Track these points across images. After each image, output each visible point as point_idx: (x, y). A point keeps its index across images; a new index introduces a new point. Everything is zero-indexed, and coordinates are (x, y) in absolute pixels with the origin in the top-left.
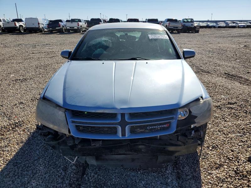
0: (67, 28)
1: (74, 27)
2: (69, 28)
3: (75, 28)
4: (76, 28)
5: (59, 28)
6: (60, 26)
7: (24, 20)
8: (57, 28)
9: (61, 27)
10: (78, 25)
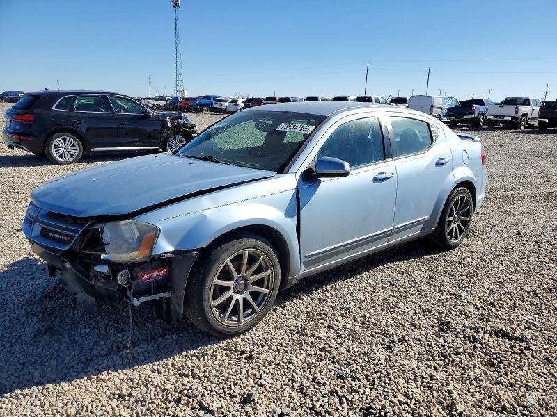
0: (489, 117)
1: (504, 117)
2: (492, 117)
3: (506, 118)
4: (510, 118)
5: (471, 117)
6: (473, 113)
7: (408, 98)
8: (465, 117)
9: (476, 114)
10: (516, 112)
